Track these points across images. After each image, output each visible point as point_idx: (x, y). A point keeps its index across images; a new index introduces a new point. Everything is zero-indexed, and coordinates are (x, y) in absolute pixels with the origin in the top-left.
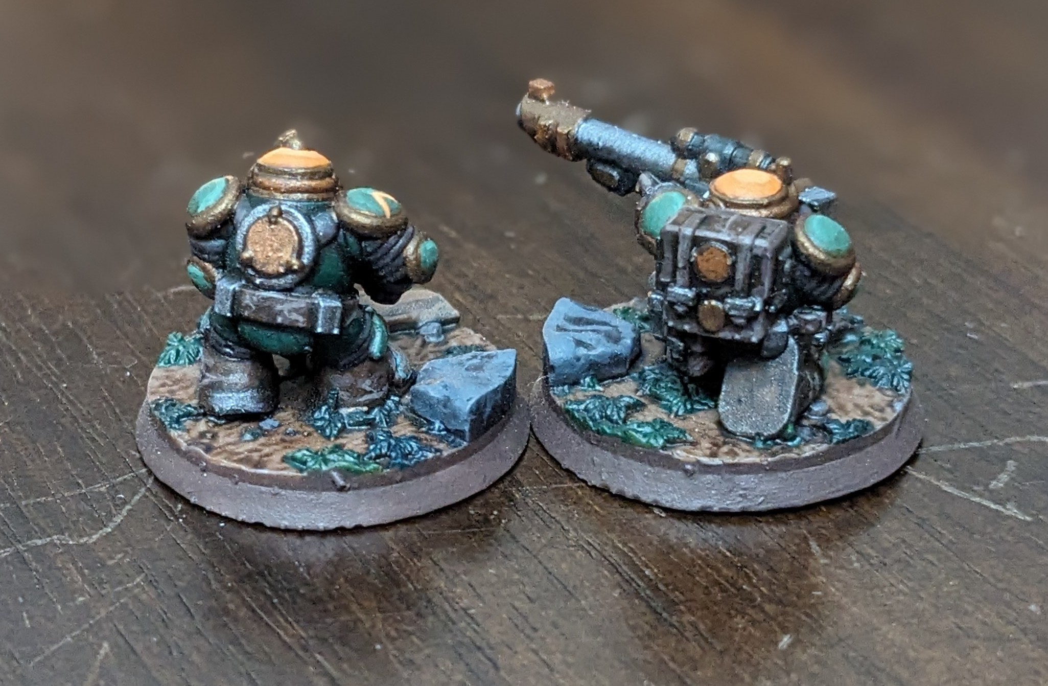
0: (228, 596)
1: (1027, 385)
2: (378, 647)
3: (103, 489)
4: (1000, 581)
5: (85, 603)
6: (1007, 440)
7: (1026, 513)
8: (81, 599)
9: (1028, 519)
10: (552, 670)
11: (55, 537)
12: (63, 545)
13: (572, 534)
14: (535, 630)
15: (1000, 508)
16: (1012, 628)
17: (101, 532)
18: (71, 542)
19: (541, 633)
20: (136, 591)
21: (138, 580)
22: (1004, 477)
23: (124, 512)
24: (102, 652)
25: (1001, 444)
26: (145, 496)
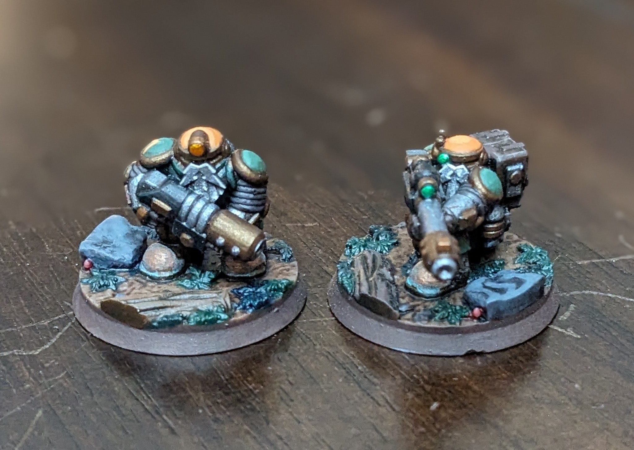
0: (115, 384)
1: (586, 262)
2: (200, 411)
3: (46, 323)
4: (560, 371)
5: (29, 388)
6: (572, 293)
7: (577, 333)
8: (28, 386)
9: (579, 337)
10: (299, 422)
11: (15, 351)
12: (19, 355)
13: (318, 347)
14: (292, 400)
15: (564, 331)
16: (563, 397)
17: (43, 347)
18: (24, 354)
19: (296, 402)
20: (61, 381)
21: (62, 375)
22: (568, 314)
23: (57, 336)
24: (38, 415)
25: (568, 295)
26: (70, 327)
